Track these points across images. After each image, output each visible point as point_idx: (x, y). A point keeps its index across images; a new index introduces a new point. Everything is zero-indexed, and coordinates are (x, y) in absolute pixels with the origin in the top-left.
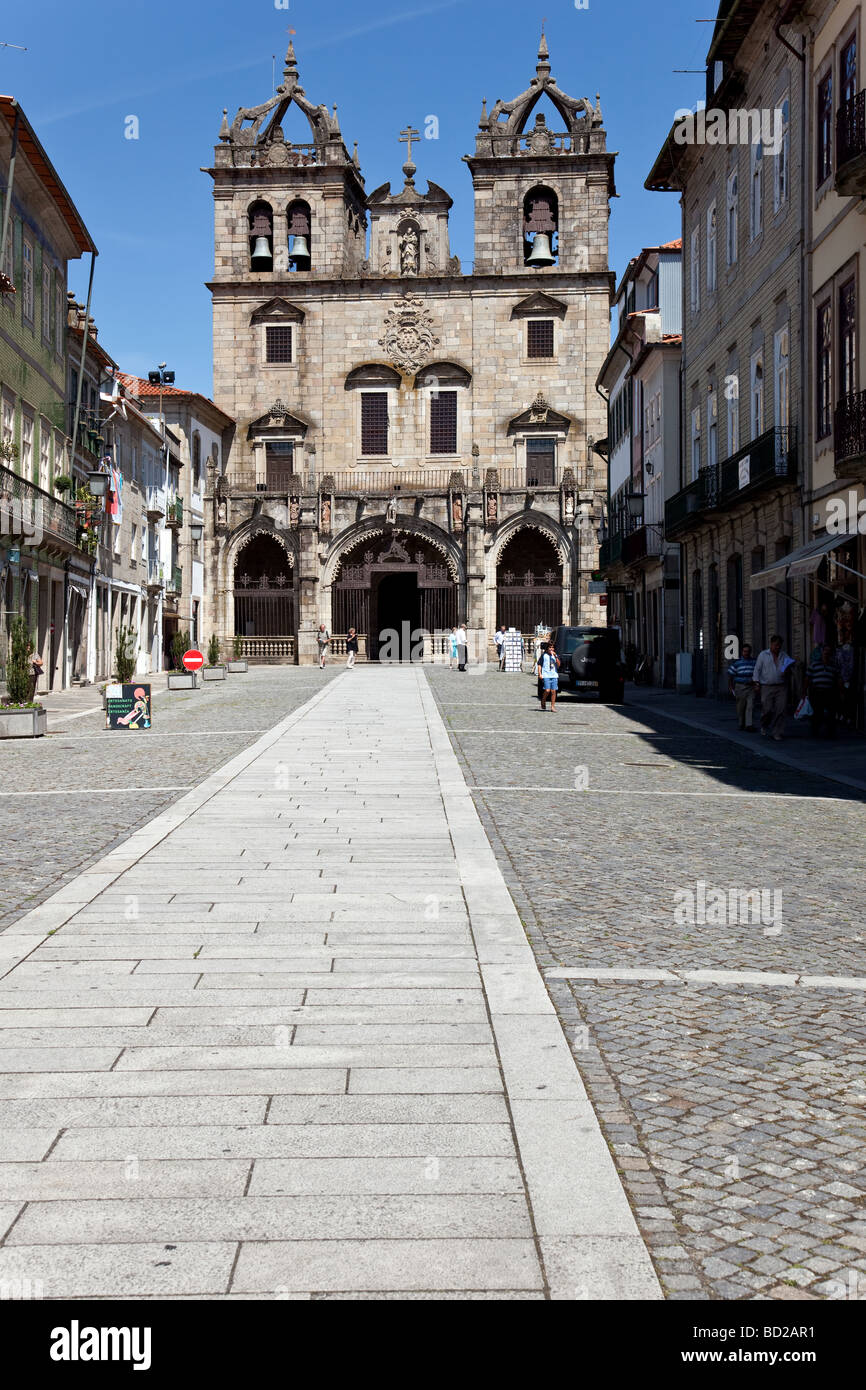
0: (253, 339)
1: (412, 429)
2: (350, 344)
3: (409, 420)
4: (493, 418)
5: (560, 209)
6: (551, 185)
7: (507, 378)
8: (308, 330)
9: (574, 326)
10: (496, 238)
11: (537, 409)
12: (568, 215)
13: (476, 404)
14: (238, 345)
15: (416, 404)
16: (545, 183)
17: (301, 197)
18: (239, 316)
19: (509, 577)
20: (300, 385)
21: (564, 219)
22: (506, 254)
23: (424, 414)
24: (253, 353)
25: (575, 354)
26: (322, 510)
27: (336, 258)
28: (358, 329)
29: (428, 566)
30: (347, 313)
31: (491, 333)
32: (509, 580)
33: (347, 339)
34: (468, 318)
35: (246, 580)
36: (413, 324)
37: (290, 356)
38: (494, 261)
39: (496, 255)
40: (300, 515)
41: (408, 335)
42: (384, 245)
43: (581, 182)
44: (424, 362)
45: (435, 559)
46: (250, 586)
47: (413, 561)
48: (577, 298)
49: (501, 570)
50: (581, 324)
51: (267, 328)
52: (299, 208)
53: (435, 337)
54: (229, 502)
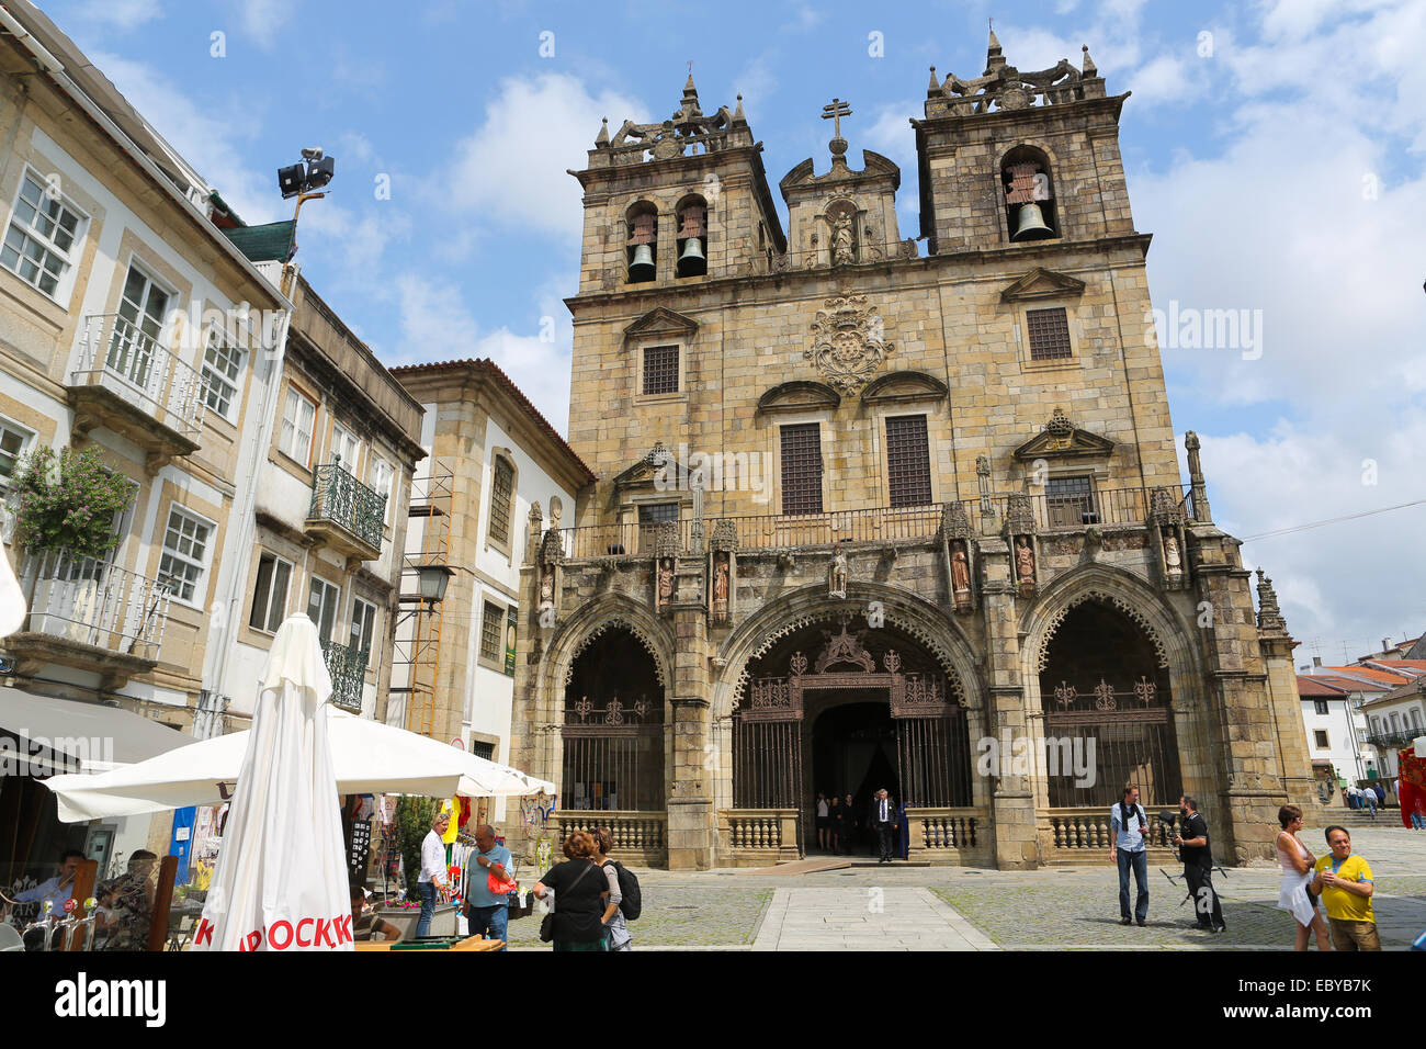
0: (626, 367)
1: (859, 473)
2: (762, 361)
3: (854, 460)
4: (986, 450)
5: (1055, 170)
6: (1036, 144)
7: (1002, 391)
8: (703, 347)
9: (1098, 312)
10: (966, 212)
11: (1057, 430)
12: (1066, 177)
13: (957, 432)
14: (606, 375)
15: (864, 437)
16: (1028, 142)
17: (696, 192)
18: (609, 339)
19: (1065, 694)
20: (690, 421)
21: (1062, 181)
22: (982, 231)
23: (877, 449)
24: (624, 384)
25: (1106, 351)
26: (715, 580)
27: (742, 256)
28: (774, 341)
29: (909, 679)
30: (757, 322)
31: (973, 330)
32: (1067, 701)
33: (758, 355)
34: (935, 314)
35: (584, 707)
36: (853, 327)
37: (677, 383)
38: (967, 239)
39: (969, 233)
40: (675, 588)
41: (847, 343)
42: (808, 234)
43: (1078, 139)
44: (873, 377)
45: (924, 664)
46: (591, 718)
47: (880, 668)
48: (1097, 276)
49: (1047, 681)
50: (1110, 310)
51: (646, 350)
52: (693, 206)
53: (889, 342)
54: (559, 572)
